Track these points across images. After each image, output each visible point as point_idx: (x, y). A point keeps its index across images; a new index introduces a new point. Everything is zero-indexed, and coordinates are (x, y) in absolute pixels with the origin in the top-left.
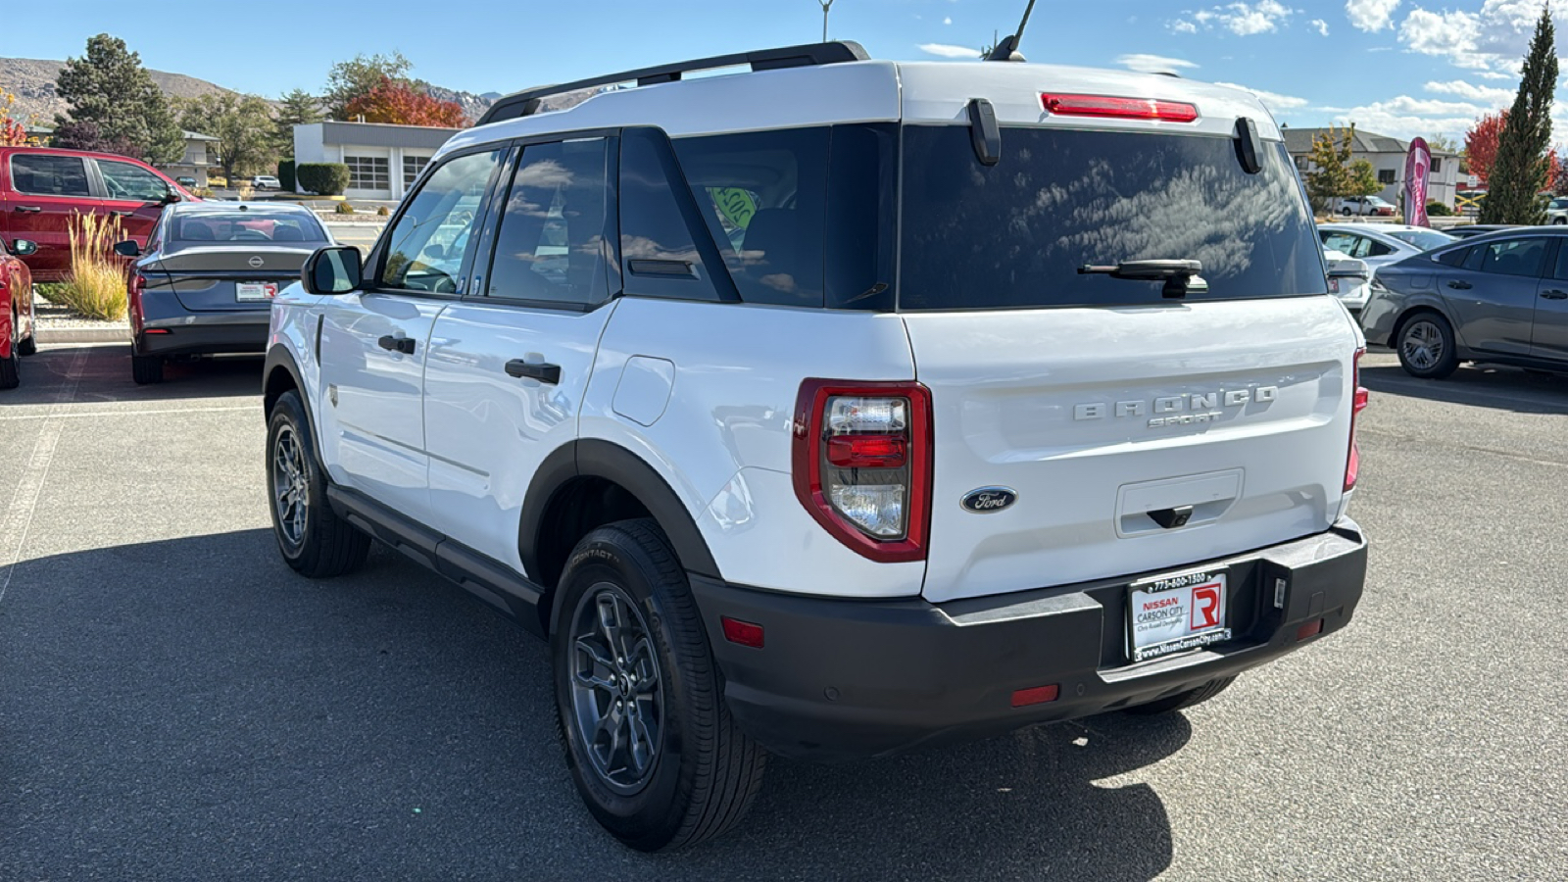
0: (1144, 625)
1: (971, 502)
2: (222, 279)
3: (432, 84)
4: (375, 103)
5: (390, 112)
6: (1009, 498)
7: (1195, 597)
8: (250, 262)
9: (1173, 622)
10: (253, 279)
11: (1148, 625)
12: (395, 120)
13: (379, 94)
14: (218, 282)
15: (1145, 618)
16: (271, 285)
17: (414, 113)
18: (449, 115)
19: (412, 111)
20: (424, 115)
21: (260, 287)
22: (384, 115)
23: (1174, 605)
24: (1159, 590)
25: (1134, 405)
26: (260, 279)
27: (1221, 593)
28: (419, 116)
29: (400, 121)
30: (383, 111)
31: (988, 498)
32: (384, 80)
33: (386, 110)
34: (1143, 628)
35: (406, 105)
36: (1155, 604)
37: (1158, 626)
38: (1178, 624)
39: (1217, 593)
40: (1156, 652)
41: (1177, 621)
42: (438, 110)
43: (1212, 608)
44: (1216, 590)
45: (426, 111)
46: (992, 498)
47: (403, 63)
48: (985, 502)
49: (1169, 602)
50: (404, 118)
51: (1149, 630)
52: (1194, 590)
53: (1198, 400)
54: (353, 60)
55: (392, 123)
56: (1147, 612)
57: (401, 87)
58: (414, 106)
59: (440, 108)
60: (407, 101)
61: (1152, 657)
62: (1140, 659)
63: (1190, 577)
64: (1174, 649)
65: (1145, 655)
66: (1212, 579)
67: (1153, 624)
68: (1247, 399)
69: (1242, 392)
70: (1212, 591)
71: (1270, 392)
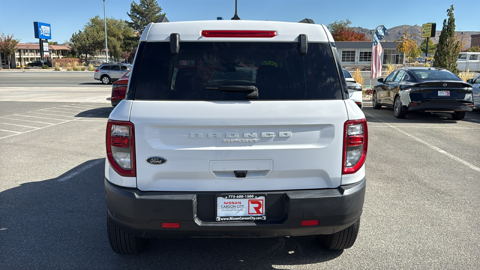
0: (224, 209)
1: (149, 160)
3: (363, 28)
4: (339, 35)
5: (343, 38)
6: (163, 161)
7: (250, 203)
9: (239, 210)
11: (226, 209)
12: (344, 40)
13: (340, 32)
17: (350, 37)
18: (361, 37)
19: (349, 37)
20: (353, 38)
22: (341, 39)
23: (239, 204)
24: (230, 198)
25: (216, 134)
27: (263, 203)
28: (351, 38)
29: (346, 40)
30: (341, 37)
31: (155, 160)
32: (342, 28)
33: (342, 37)
35: (348, 35)
36: (229, 203)
37: (231, 210)
38: (242, 211)
39: (262, 203)
40: (227, 219)
42: (358, 36)
43: (259, 207)
44: (261, 202)
45: (354, 37)
46: (156, 160)
47: (349, 22)
48: (154, 161)
49: (236, 203)
50: (347, 39)
51: (227, 211)
52: (249, 200)
53: (246, 135)
54: (334, 22)
55: (343, 41)
56: (226, 205)
57: (347, 29)
58: (350, 35)
59: (358, 35)
60: (348, 34)
61: (226, 221)
62: (219, 220)
63: (246, 196)
64: (237, 219)
65: (222, 219)
66: (257, 197)
67: (229, 209)
68: (274, 136)
69: (270, 133)
70: (259, 202)
71: (287, 134)
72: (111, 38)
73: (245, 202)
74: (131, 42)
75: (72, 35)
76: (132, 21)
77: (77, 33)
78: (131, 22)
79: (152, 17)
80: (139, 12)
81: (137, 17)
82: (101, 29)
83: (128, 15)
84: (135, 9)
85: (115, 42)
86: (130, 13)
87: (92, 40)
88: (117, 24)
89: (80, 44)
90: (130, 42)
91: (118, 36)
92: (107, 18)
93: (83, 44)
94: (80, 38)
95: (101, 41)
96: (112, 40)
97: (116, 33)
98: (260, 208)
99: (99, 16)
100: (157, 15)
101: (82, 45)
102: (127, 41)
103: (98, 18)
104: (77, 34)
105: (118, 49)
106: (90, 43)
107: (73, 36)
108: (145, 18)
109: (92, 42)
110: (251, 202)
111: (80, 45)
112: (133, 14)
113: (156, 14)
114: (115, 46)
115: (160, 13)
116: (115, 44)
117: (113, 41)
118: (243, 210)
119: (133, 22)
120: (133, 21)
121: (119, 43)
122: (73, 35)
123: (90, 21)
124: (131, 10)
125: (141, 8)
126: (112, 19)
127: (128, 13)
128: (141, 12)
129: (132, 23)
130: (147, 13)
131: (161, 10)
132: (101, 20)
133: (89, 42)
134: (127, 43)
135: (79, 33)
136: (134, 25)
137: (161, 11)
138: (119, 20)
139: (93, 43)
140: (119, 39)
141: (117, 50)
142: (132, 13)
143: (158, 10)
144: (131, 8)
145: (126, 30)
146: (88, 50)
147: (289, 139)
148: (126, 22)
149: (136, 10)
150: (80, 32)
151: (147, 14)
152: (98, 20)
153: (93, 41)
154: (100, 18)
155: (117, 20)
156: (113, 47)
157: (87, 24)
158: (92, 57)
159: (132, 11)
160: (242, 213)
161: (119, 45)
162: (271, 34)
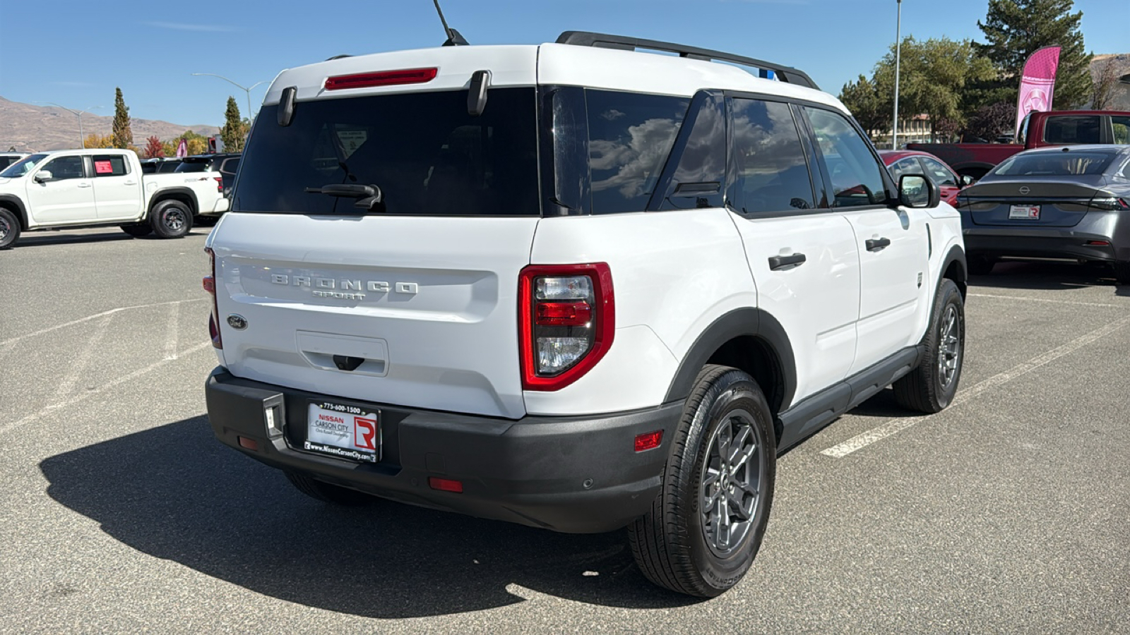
0: (320, 429)
2: (1002, 203)
7: (356, 423)
8: (1020, 190)
9: (341, 435)
10: (1022, 203)
11: (323, 430)
14: (999, 205)
15: (320, 424)
16: (1035, 207)
21: (1027, 209)
23: (341, 423)
24: (326, 408)
26: (1028, 203)
27: (375, 427)
34: (319, 431)
36: (327, 417)
37: (329, 433)
38: (345, 438)
40: (320, 449)
41: (344, 435)
43: (370, 434)
44: (373, 424)
49: (336, 420)
51: (324, 434)
52: (354, 418)
53: (345, 283)
56: (322, 421)
61: (318, 451)
62: (309, 448)
63: (348, 408)
64: (334, 451)
65: (313, 447)
66: (366, 414)
67: (326, 430)
68: (388, 289)
69: (382, 283)
70: (370, 424)
71: (408, 286)
72: (937, 88)
73: (349, 420)
74: (980, 93)
75: (842, 87)
76: (987, 42)
77: (854, 82)
78: (986, 44)
79: (1043, 26)
80: (1009, 16)
81: (1003, 31)
82: (914, 68)
83: (978, 26)
84: (998, 10)
85: (945, 95)
86: (984, 23)
87: (888, 94)
88: (956, 52)
89: (859, 106)
90: (977, 95)
91: (953, 81)
92: (932, 40)
93: (865, 107)
94: (859, 92)
95: (908, 96)
96: (939, 92)
97: (950, 74)
98: (372, 437)
99: (913, 37)
100: (1057, 19)
101: (862, 109)
102: (970, 92)
103: (911, 42)
104: (853, 84)
105: (951, 114)
106: (881, 104)
107: (844, 90)
108: (1023, 29)
109: (886, 101)
110: (358, 422)
111: (858, 110)
112: (993, 24)
113: (1055, 16)
114: (944, 106)
115: (1066, 12)
116: (945, 102)
117: (941, 93)
118: (347, 437)
119: (991, 44)
120: (991, 41)
121: (956, 97)
122: (845, 86)
123: (891, 50)
124: (989, 15)
125: (1016, 6)
126: (944, 43)
127: (979, 23)
128: (1015, 16)
129: (988, 47)
130: (1030, 16)
131: (1071, 5)
132: (916, 46)
133: (878, 100)
134: (968, 97)
135: (858, 83)
136: (993, 51)
137: (1070, 8)
138: (961, 41)
139: (887, 103)
140: (955, 88)
141: (949, 116)
142: (991, 22)
143: (1062, 5)
144: (989, 10)
145: (976, 66)
146: (874, 120)
147: (414, 297)
148: (973, 44)
149: (1001, 12)
150: (862, 78)
151: (1029, 20)
152: (909, 47)
153: (888, 97)
154: (914, 42)
155: (956, 43)
156: (939, 108)
157: (884, 59)
158: (884, 135)
159: (990, 18)
160: (346, 442)
161: (955, 102)
162: (428, 74)
